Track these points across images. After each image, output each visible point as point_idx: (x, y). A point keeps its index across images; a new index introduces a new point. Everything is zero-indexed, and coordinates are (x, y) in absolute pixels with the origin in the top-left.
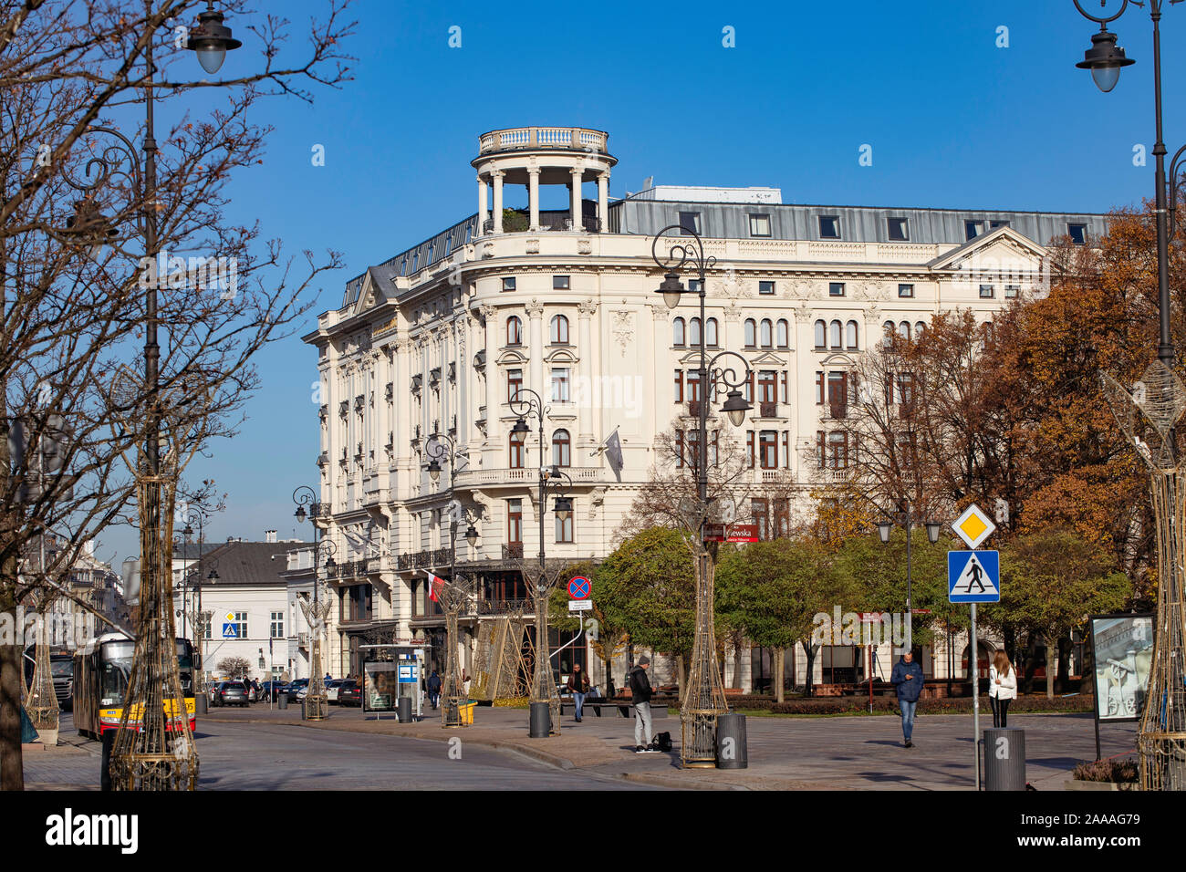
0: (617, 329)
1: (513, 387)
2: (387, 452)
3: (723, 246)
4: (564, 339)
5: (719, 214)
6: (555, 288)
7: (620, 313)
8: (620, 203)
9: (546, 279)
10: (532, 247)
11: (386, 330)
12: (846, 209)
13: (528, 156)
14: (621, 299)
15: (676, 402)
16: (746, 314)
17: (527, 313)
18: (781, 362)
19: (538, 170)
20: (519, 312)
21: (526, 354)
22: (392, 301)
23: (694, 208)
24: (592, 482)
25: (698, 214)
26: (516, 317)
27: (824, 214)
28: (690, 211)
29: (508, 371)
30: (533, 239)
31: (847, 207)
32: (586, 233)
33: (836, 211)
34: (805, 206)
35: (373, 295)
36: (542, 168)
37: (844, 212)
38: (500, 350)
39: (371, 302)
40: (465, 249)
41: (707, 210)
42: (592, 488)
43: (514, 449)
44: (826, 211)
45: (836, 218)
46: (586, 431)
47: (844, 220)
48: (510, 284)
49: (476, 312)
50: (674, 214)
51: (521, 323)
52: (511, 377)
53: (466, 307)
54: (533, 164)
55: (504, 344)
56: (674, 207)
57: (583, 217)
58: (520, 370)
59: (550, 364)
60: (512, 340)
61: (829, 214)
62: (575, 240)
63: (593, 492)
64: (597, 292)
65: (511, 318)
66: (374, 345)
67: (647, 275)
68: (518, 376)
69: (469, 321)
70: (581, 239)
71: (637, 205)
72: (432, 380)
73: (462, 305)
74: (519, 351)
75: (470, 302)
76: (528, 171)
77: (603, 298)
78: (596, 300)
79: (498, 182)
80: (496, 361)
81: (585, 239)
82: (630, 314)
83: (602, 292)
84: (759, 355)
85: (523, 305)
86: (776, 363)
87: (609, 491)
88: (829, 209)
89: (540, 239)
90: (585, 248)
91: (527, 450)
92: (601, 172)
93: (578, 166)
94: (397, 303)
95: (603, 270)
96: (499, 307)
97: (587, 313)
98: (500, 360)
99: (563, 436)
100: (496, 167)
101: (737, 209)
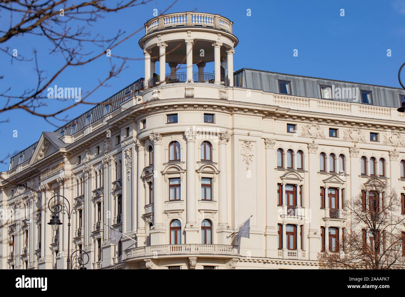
0: (244, 153)
1: (172, 191)
2: (51, 249)
3: (308, 103)
4: (208, 158)
5: (302, 83)
6: (205, 122)
7: (246, 142)
8: (241, 71)
9: (199, 115)
10: (189, 93)
11: (55, 171)
12: (376, 87)
13: (186, 31)
14: (247, 132)
15: (278, 205)
16: (321, 149)
17: (185, 138)
18: (342, 182)
19: (193, 41)
20: (179, 138)
21: (184, 167)
22: (63, 150)
23: (287, 78)
24: (230, 255)
25: (289, 82)
26: (175, 142)
27: (363, 89)
28: (285, 79)
29: (170, 179)
30: (191, 87)
31: (376, 86)
32: (223, 86)
33: (369, 88)
34: (352, 83)
35: (43, 151)
36: (195, 40)
37: (374, 89)
38: (164, 164)
39: (41, 156)
40: (134, 100)
41: (294, 80)
42: (230, 259)
43: (173, 233)
44: (364, 87)
45: (370, 92)
46: (223, 221)
47: (375, 93)
48: (173, 118)
49: (144, 141)
50: (275, 81)
51: (179, 146)
52: (171, 183)
53: (134, 139)
54: (189, 37)
55: (167, 161)
56: (276, 76)
57: (221, 76)
58: (180, 178)
59: (200, 174)
60: (172, 158)
61: (366, 89)
62: (217, 90)
63: (230, 262)
64: (231, 127)
65: (172, 143)
66: (42, 184)
67: (263, 118)
68: (176, 182)
69: (137, 147)
70: (221, 90)
71: (252, 73)
72: (95, 196)
73: (132, 137)
74: (179, 165)
75: (138, 135)
76: (186, 41)
77: (235, 131)
78: (230, 132)
79: (162, 51)
80: (162, 172)
81: (223, 90)
82: (252, 143)
83: (235, 127)
84: (328, 177)
85: (183, 133)
86: (339, 182)
87: (239, 262)
88: (366, 86)
89: (195, 88)
90: (224, 96)
91: (185, 232)
92: (230, 48)
93: (218, 41)
94: (65, 151)
95: (235, 111)
96: (163, 135)
97: (225, 140)
98: (165, 171)
99: (207, 224)
100: (161, 41)
101: (312, 81)
